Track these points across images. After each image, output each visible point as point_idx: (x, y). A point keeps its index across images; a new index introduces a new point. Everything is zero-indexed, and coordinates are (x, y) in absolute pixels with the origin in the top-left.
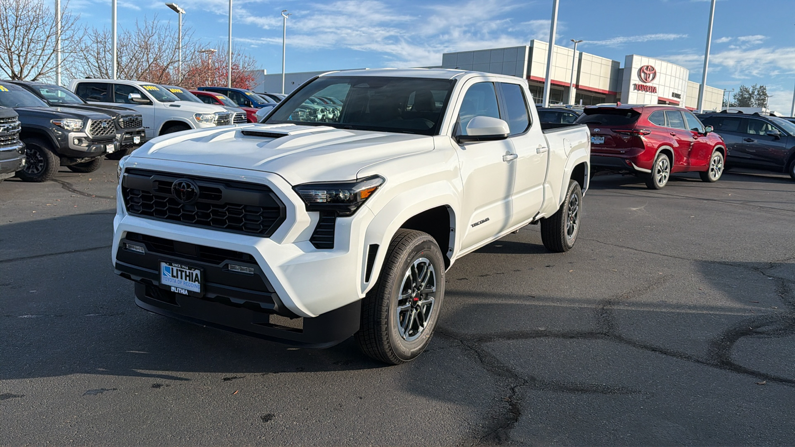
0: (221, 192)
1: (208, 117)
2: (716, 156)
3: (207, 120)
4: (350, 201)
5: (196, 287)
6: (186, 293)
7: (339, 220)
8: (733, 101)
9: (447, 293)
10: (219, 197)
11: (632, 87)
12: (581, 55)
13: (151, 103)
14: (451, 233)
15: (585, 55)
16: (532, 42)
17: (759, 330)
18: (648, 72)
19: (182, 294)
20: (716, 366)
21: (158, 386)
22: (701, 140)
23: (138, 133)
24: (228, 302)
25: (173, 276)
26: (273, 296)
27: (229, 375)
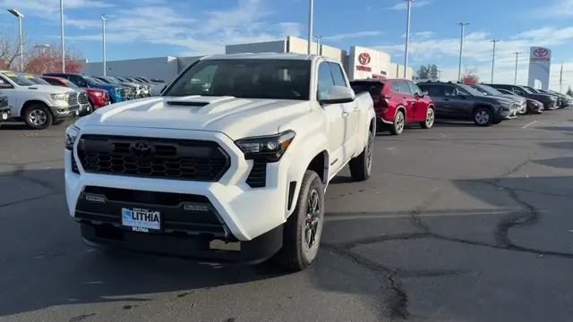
0: (175, 149)
1: (60, 96)
2: (430, 111)
3: (60, 99)
4: (275, 150)
5: (156, 226)
6: (147, 230)
7: (269, 165)
8: (417, 75)
9: (326, 215)
10: (175, 153)
11: (355, 68)
12: (321, 46)
13: (12, 87)
14: (325, 170)
15: (323, 46)
16: (288, 38)
17: (517, 222)
18: (365, 58)
19: (143, 233)
20: (506, 248)
21: (129, 307)
22: (421, 100)
23: (6, 111)
24: (185, 236)
25: (133, 218)
26: (224, 226)
27: (182, 292)
